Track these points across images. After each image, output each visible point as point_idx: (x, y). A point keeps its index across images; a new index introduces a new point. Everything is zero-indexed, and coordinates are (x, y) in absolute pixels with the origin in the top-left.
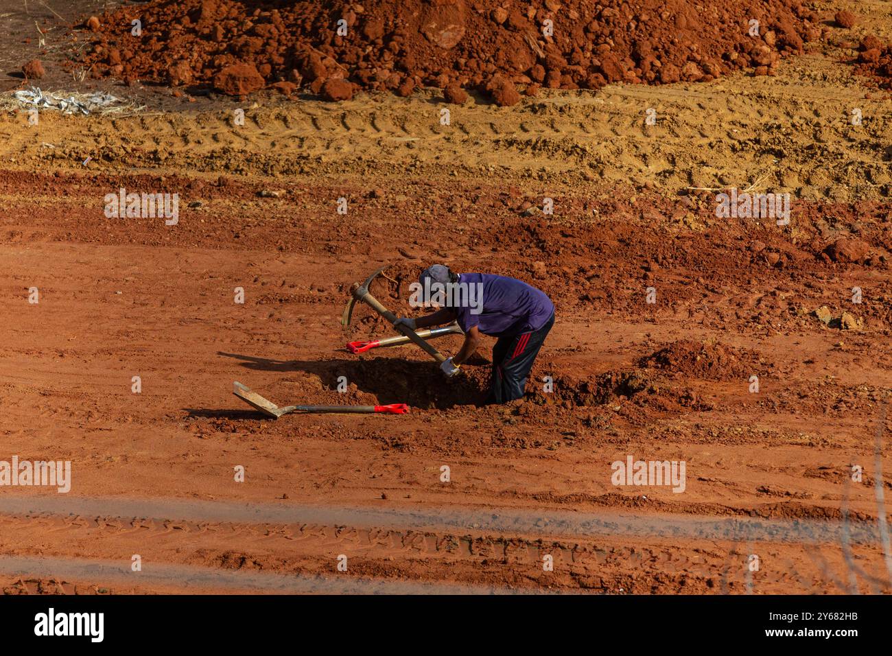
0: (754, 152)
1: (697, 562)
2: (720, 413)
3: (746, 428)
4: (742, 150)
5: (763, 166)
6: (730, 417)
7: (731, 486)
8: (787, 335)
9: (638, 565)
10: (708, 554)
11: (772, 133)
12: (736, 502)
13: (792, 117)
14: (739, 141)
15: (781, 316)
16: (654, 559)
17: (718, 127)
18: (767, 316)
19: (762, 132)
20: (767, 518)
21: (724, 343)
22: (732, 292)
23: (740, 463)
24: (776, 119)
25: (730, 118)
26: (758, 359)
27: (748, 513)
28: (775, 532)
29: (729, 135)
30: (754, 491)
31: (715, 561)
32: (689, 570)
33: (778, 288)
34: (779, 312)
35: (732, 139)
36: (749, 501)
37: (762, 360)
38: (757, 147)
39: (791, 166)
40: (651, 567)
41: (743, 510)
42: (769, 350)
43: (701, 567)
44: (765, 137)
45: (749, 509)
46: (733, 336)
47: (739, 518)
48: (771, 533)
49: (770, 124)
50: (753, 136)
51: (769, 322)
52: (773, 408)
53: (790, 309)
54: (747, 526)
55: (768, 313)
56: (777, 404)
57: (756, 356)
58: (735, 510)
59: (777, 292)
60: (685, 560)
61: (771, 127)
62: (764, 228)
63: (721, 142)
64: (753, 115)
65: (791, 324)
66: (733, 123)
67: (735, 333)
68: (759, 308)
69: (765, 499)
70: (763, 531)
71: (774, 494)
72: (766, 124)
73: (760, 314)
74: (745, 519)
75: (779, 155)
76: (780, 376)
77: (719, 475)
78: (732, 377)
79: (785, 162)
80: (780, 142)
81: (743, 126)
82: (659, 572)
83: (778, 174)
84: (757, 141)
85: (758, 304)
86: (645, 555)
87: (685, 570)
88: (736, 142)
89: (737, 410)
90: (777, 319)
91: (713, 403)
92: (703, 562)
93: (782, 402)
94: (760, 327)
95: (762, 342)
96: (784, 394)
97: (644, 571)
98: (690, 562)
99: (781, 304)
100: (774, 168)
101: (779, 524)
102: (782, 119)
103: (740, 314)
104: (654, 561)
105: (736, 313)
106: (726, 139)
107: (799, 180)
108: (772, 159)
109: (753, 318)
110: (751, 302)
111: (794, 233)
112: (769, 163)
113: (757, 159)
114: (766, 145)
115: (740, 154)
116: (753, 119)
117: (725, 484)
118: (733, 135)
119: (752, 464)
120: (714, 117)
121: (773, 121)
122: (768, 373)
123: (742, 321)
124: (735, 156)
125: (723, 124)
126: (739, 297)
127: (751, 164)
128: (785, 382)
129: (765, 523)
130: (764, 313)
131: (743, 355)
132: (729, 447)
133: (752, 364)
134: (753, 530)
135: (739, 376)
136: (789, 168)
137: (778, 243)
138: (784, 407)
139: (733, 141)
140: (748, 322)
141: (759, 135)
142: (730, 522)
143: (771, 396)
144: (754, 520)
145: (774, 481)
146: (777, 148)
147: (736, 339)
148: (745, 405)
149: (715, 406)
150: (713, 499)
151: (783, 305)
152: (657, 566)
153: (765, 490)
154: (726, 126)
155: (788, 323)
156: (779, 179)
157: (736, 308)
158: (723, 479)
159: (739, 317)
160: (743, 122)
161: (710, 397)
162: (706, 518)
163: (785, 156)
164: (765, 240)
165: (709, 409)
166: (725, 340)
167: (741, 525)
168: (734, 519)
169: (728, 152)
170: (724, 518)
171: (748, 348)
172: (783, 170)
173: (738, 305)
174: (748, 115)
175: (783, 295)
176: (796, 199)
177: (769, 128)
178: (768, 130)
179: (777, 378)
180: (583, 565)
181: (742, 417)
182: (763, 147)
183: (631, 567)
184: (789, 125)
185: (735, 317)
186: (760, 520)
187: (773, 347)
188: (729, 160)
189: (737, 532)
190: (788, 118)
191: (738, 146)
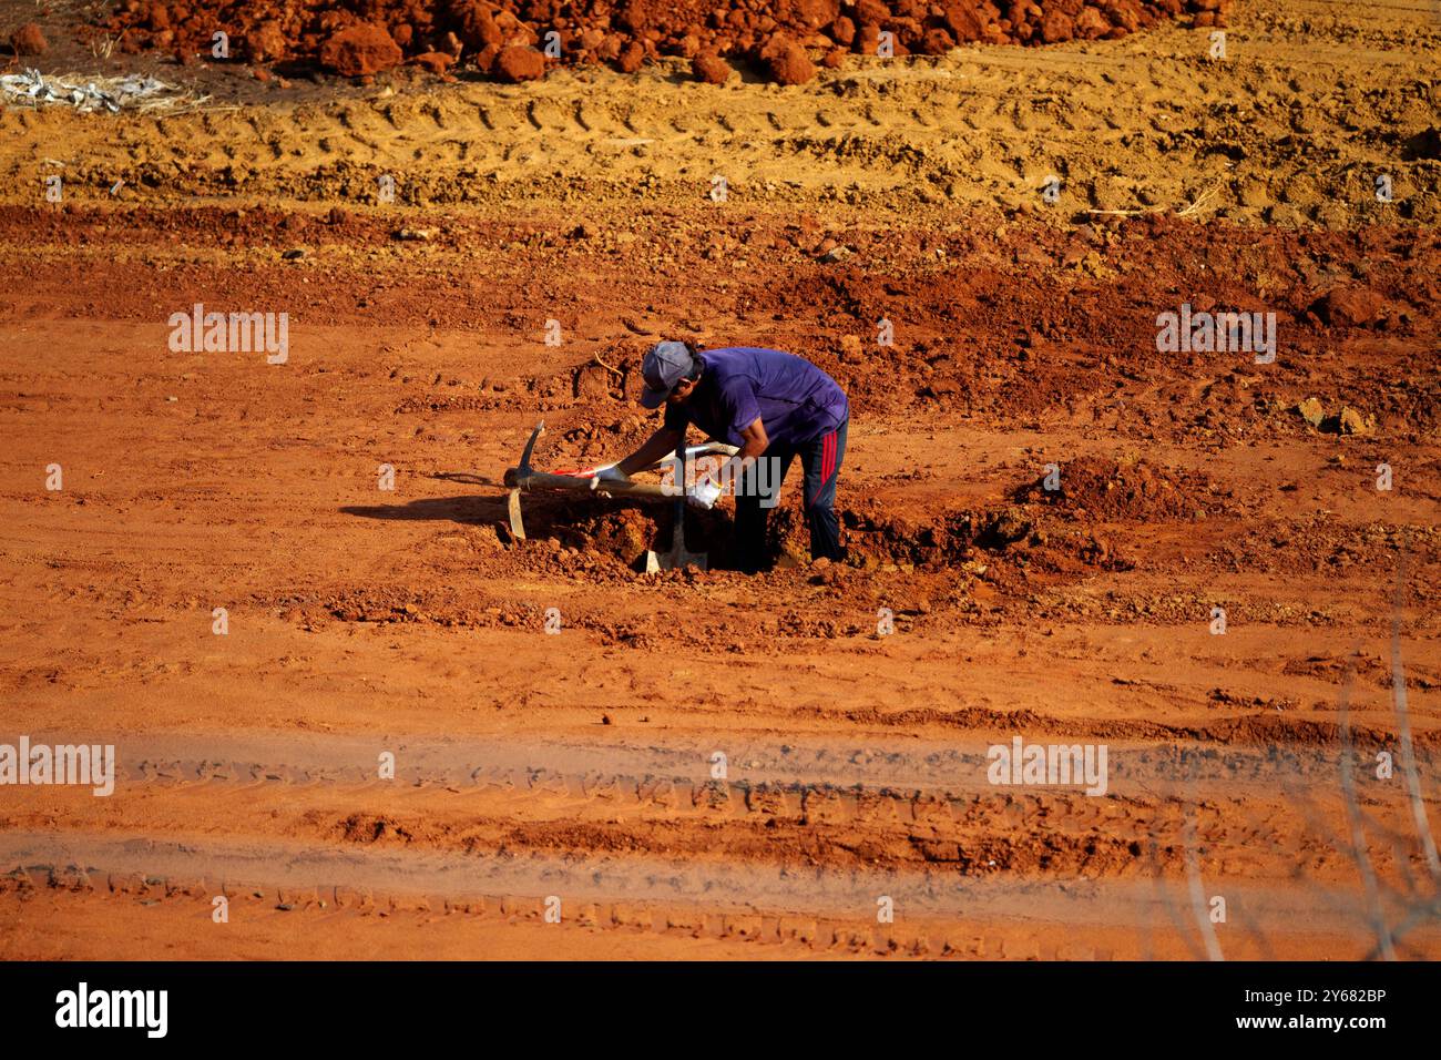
0: (1194, 152)
1: (1114, 815)
2: (1148, 575)
3: (1190, 598)
4: (1176, 147)
5: (1210, 173)
6: (1162, 580)
7: (1168, 692)
8: (1252, 445)
9: (1018, 822)
10: (1132, 802)
11: (1224, 119)
12: (1174, 717)
13: (1254, 93)
14: (1170, 134)
15: (1243, 415)
16: (1044, 812)
17: (1136, 112)
18: (1221, 416)
19: (1207, 118)
20: (1225, 742)
21: (1152, 460)
22: (1162, 378)
23: (1180, 655)
24: (1229, 96)
25: (1155, 96)
26: (1206, 485)
27: (1194, 734)
28: (1238, 764)
29: (1153, 124)
30: (1204, 699)
31: (1143, 814)
32: (1101, 829)
33: (1236, 371)
34: (1239, 408)
35: (1160, 130)
36: (1196, 716)
37: (1213, 487)
38: (1199, 142)
39: (1255, 172)
40: (1039, 825)
41: (1186, 729)
42: (1225, 471)
43: (1120, 823)
44: (1212, 126)
45: (1197, 728)
46: (1166, 449)
47: (1180, 743)
48: (1232, 767)
49: (1219, 104)
50: (1192, 125)
51: (1223, 425)
52: (1232, 564)
53: (1257, 404)
54: (1193, 756)
55: (1221, 411)
56: (1239, 557)
57: (1203, 480)
58: (1171, 730)
59: (1236, 377)
60: (1094, 813)
61: (1222, 110)
62: (1213, 272)
63: (1140, 135)
64: (1193, 91)
65: (1259, 428)
66: (1161, 105)
67: (1169, 443)
68: (1207, 403)
69: (1222, 711)
70: (1219, 764)
71: (1236, 702)
72: (1214, 106)
73: (1209, 412)
74: (1190, 745)
75: (1236, 155)
76: (1243, 511)
77: (1148, 673)
78: (1164, 515)
79: (1246, 167)
80: (1236, 134)
81: (1177, 109)
82: (1052, 832)
83: (1235, 186)
84: (1199, 133)
85: (1204, 397)
86: (1029, 807)
87: (1095, 829)
88: (1165, 136)
89: (1175, 568)
90: (1236, 419)
91: (1136, 558)
92: (1123, 816)
93: (1247, 554)
94: (1209, 433)
95: (1213, 457)
96: (1250, 541)
97: (1028, 831)
98: (1102, 816)
99: (1242, 395)
100: (1227, 176)
101: (1246, 751)
102: (1239, 97)
103: (1177, 413)
104: (1044, 815)
105: (1170, 413)
106: (1149, 132)
107: (1268, 195)
108: (1224, 162)
109: (1198, 419)
110: (1193, 393)
111: (1262, 281)
112: (1219, 168)
113: (1200, 162)
114: (1214, 139)
115: (1172, 154)
116: (1192, 98)
117: (1157, 688)
118: (1161, 124)
119: (1200, 655)
120: (1129, 96)
121: (1223, 101)
122: (1224, 508)
123: (1179, 425)
124: (1165, 158)
125: (1144, 107)
126: (1174, 385)
127: (1190, 170)
128: (1251, 521)
129: (1222, 750)
130: (1215, 411)
131: (1183, 479)
132: (1162, 629)
133: (1197, 494)
134: (1203, 761)
135: (1176, 513)
136: (1251, 175)
137: (1235, 298)
138: (1250, 562)
139: (1161, 135)
140: (1190, 426)
141: (1202, 123)
142: (1165, 749)
143: (1228, 545)
144: (1204, 746)
145: (1237, 683)
146: (1233, 143)
147: (1170, 454)
148: (1186, 560)
149: (1139, 564)
150: (1137, 714)
151: (1245, 398)
152: (1050, 824)
153: (1220, 697)
154: (1149, 110)
155: (1255, 425)
156: (1236, 194)
157: (1170, 403)
158: (1153, 680)
159: (1174, 419)
160: (1177, 102)
161: (1131, 548)
162: (1128, 744)
163: (1245, 156)
164: (1215, 293)
165: (1130, 568)
166: (1154, 454)
167: (1184, 755)
168: (1173, 744)
169: (1152, 152)
170: (1156, 743)
171: (1191, 468)
172: (1241, 179)
173: (1173, 398)
174: (1183, 91)
175: (1245, 381)
176: (1264, 225)
177: (1217, 112)
178: (1216, 114)
179: (1238, 515)
180: (929, 824)
181: (1183, 579)
182: (1209, 142)
183: (1007, 824)
184: (1251, 106)
185: (1168, 419)
186: (1214, 745)
187: (1231, 466)
188: (1155, 165)
189: (1177, 766)
190: (1249, 95)
191: (1168, 141)
